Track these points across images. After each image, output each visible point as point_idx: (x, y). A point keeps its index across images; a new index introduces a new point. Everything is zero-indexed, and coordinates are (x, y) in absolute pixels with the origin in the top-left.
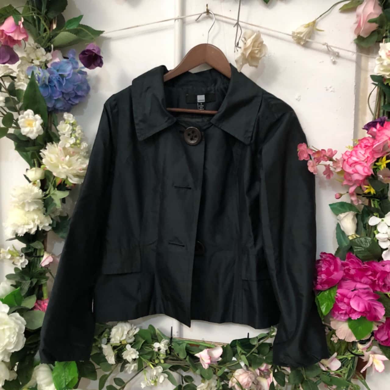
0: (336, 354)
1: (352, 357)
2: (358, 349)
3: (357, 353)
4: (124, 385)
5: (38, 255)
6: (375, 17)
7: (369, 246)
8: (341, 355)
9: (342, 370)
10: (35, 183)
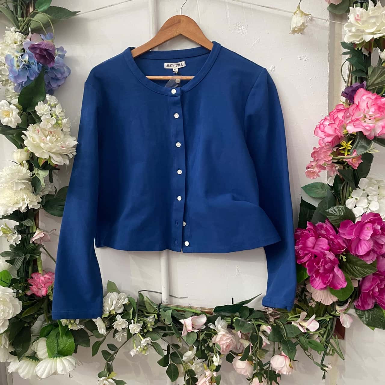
0: (314, 316)
1: (330, 319)
2: (336, 311)
3: (335, 315)
4: (117, 350)
7: (344, 214)
8: (320, 316)
9: (321, 332)
10: (22, 164)
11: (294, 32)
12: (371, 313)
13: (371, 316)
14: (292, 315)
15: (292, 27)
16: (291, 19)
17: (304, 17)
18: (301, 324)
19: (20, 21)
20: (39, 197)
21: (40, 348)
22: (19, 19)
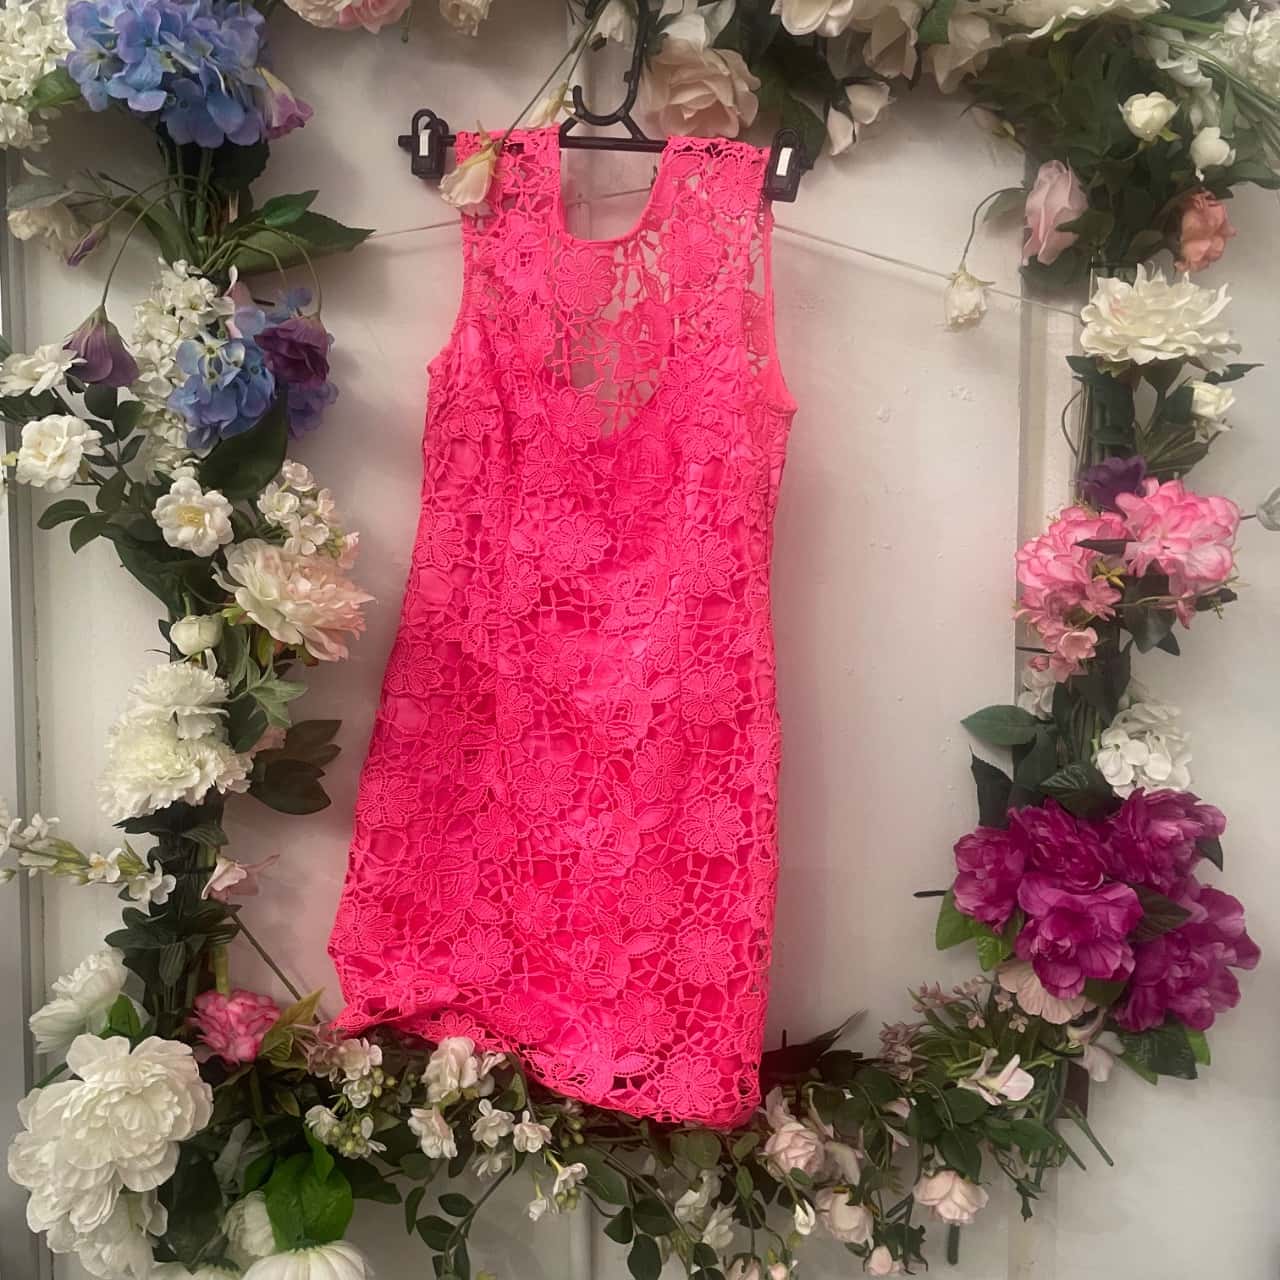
0: (1016, 1060)
1: (1056, 1063)
2: (1068, 1041)
3: (1067, 1051)
4: (471, 1211)
6: (1073, 217)
7: (1089, 783)
8: (1030, 1060)
9: (1035, 1099)
10: (196, 660)
12: (1158, 1037)
14: (958, 1062)
16: (946, 295)
17: (976, 288)
18: (983, 1083)
19: (201, 245)
20: (248, 758)
21: (253, 1223)
22: (201, 239)
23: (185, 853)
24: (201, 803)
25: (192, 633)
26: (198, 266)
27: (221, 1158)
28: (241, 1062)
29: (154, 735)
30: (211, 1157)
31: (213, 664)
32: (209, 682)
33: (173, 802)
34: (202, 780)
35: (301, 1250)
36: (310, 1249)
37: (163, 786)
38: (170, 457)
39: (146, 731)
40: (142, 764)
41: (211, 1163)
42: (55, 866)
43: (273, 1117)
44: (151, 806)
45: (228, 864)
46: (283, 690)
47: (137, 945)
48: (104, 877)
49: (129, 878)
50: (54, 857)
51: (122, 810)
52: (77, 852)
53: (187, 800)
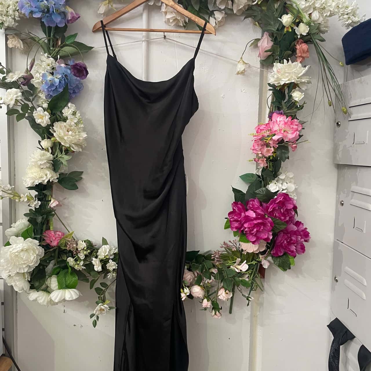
0: (245, 261)
1: (256, 264)
2: (259, 258)
3: (259, 260)
4: (108, 287)
5: (47, 199)
7: (265, 193)
8: (249, 262)
9: (249, 272)
10: (46, 150)
11: (238, 73)
12: (281, 258)
13: (282, 260)
14: (231, 261)
15: (237, 71)
16: (236, 65)
17: (245, 65)
18: (236, 267)
19: (51, 50)
20: (58, 174)
21: (53, 282)
22: (51, 48)
23: (43, 196)
24: (46, 184)
25: (46, 143)
26: (50, 55)
27: (48, 267)
28: (54, 246)
29: (36, 167)
30: (45, 267)
31: (50, 151)
32: (49, 155)
33: (39, 183)
34: (46, 178)
35: (64, 289)
36: (66, 289)
37: (37, 179)
38: (42, 101)
39: (34, 166)
40: (32, 173)
41: (45, 268)
42: (13, 197)
43: (60, 259)
44: (34, 184)
45: (54, 200)
46: (66, 157)
47: (31, 217)
48: (24, 200)
49: (30, 201)
50: (13, 195)
51: (28, 184)
52: (17, 194)
53: (43, 183)
